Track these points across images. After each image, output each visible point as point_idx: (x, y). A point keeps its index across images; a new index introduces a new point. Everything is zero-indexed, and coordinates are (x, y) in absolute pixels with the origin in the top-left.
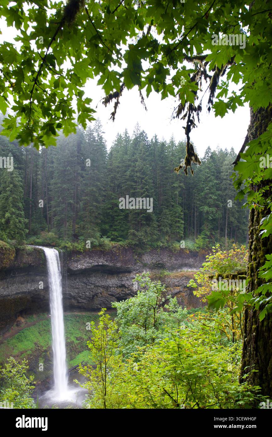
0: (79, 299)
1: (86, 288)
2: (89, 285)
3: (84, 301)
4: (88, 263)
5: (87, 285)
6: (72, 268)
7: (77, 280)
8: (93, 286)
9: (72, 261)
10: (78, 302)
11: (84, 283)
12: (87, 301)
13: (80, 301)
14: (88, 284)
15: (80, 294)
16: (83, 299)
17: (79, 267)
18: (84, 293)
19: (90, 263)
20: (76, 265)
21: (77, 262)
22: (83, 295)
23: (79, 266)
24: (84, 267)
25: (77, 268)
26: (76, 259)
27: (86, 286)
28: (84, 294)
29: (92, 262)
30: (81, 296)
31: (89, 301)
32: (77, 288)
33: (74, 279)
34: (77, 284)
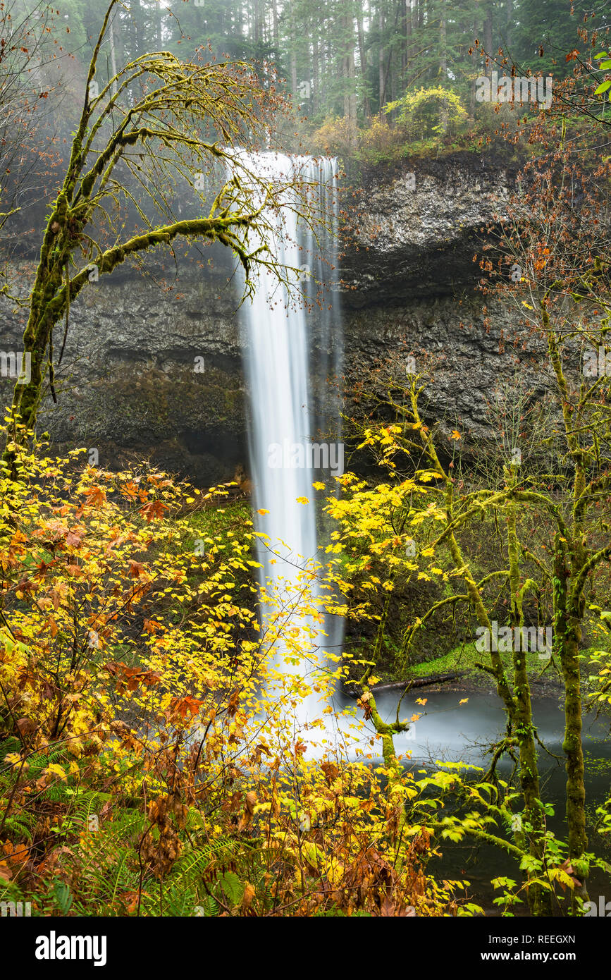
2: (495, 354)
4: (435, 215)
5: (483, 349)
8: (512, 359)
9: (363, 205)
11: (470, 340)
14: (486, 344)
15: (466, 399)
16: (483, 423)
17: (401, 235)
18: (481, 388)
19: (447, 216)
20: (384, 227)
22: (478, 401)
23: (400, 230)
24: (422, 235)
25: (391, 241)
26: (378, 197)
27: (483, 359)
28: (479, 394)
29: (457, 213)
30: (471, 409)
33: (424, 323)
34: (440, 345)
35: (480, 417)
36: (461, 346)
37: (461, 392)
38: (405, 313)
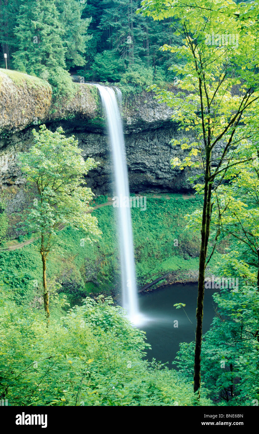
0: (159, 172)
1: (171, 154)
3: (168, 176)
6: (145, 119)
7: (155, 140)
9: (145, 106)
10: (158, 178)
12: (172, 176)
13: (160, 176)
15: (161, 165)
16: (165, 172)
17: (158, 116)
18: (168, 162)
20: (151, 114)
21: (153, 108)
22: (165, 165)
23: (158, 114)
24: (166, 116)
25: (154, 118)
26: (151, 102)
27: (170, 151)
28: (166, 163)
30: (162, 168)
31: (176, 176)
32: (155, 154)
33: (150, 138)
34: (155, 146)
35: (164, 170)
36: (163, 146)
37: (159, 162)
38: (143, 135)
